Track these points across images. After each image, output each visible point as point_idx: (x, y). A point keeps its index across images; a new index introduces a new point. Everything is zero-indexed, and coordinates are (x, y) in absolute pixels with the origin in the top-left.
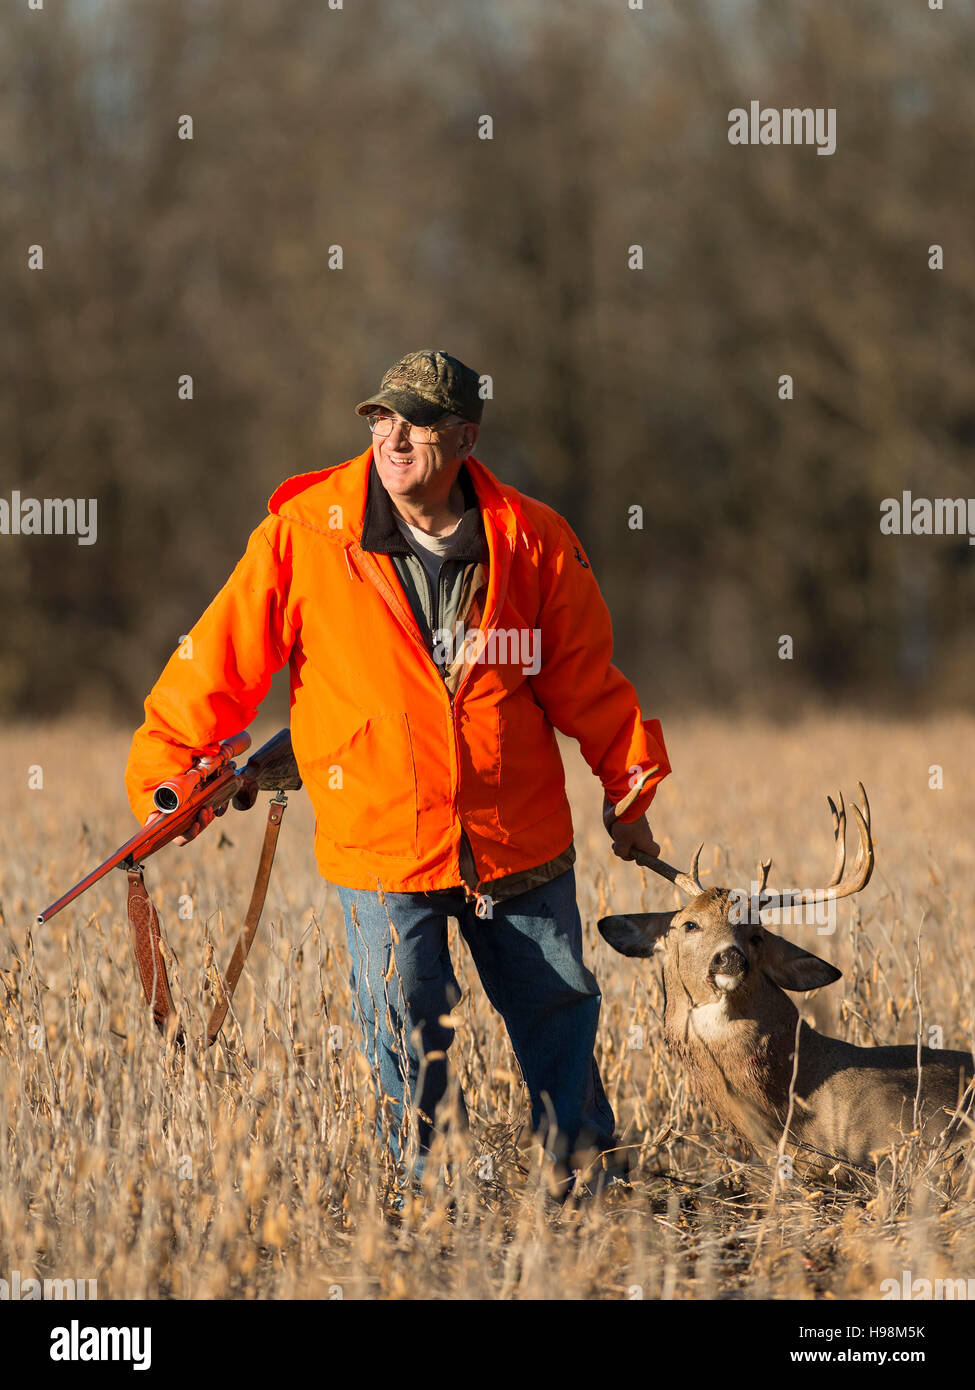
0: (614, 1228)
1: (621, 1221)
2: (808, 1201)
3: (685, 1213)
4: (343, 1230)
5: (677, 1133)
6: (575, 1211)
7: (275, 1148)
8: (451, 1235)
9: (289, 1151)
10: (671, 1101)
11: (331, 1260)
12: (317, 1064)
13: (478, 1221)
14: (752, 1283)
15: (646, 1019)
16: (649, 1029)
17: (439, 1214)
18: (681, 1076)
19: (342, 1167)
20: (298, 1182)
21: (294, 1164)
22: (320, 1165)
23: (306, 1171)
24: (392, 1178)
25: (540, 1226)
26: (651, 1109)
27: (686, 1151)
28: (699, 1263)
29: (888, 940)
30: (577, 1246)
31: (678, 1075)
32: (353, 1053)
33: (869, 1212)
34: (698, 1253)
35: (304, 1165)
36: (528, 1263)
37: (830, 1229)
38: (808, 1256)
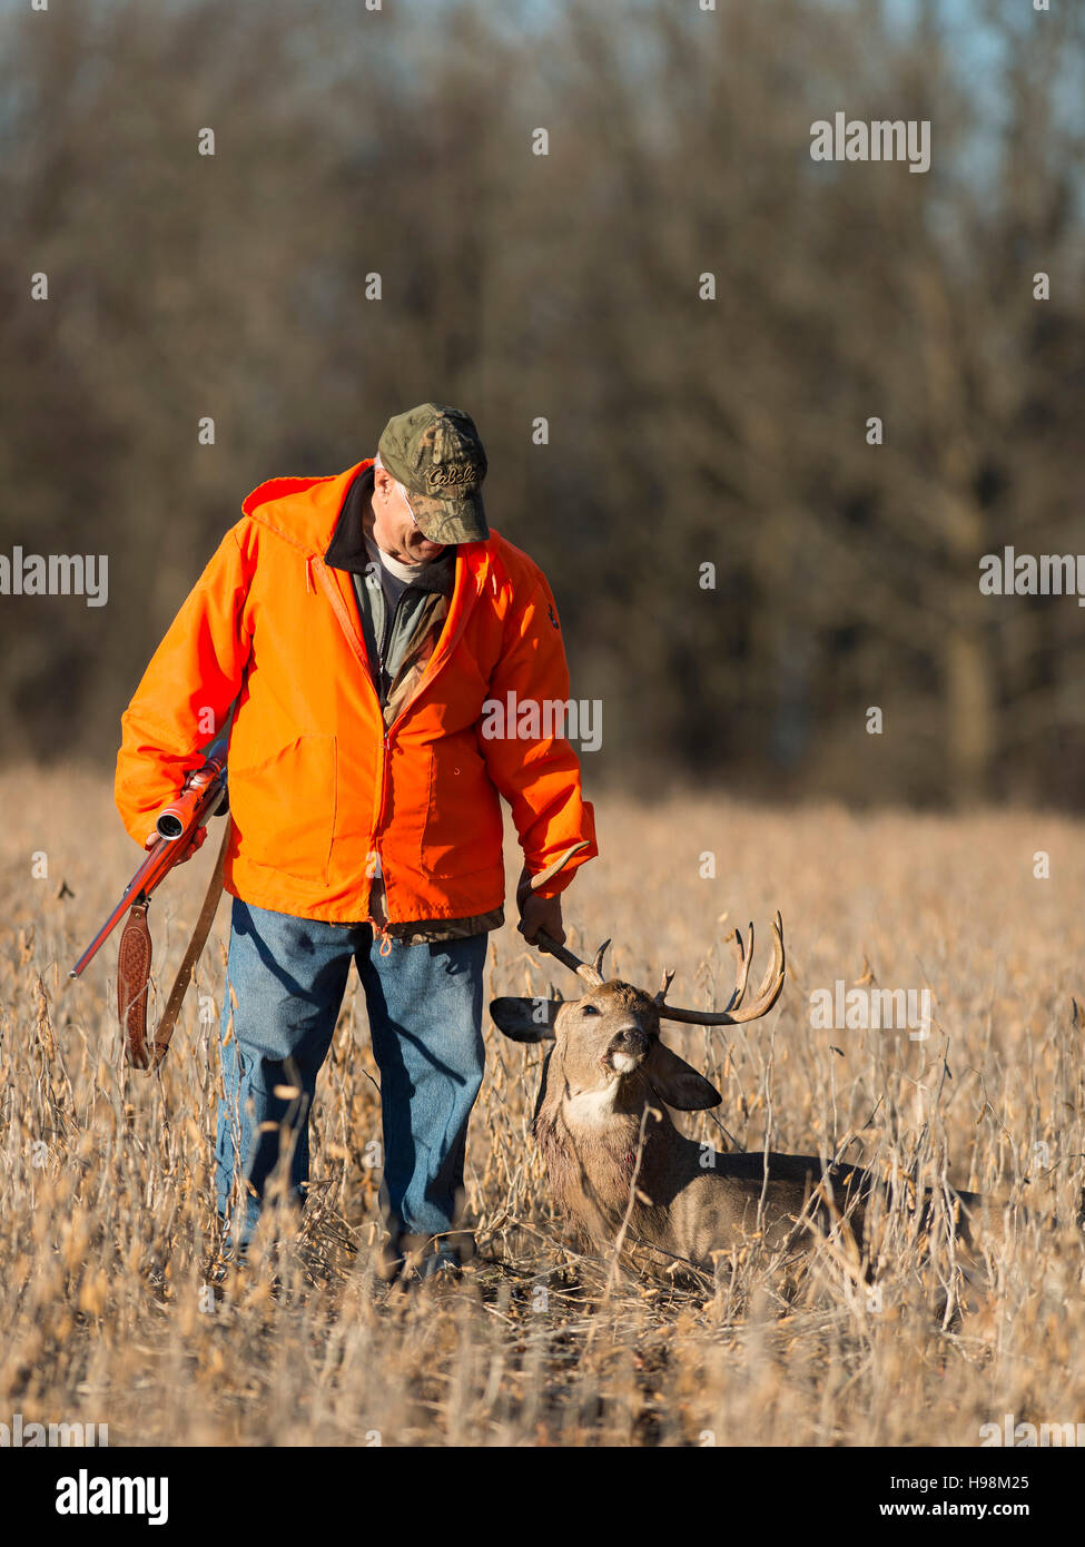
0: (442, 1314)
1: (450, 1308)
2: (644, 1299)
3: (516, 1302)
4: (164, 1300)
5: (513, 1220)
6: (402, 1294)
7: (98, 1212)
8: (273, 1311)
9: (113, 1215)
10: (509, 1186)
11: (149, 1329)
12: (147, 1126)
13: (303, 1299)
14: (580, 1380)
15: (488, 1100)
16: (490, 1111)
17: (259, 1293)
18: (521, 1161)
19: (167, 1234)
20: (120, 1247)
21: (117, 1229)
22: (143, 1232)
23: (129, 1237)
24: (217, 1249)
25: (366, 1309)
26: (488, 1193)
27: (522, 1239)
28: (527, 1356)
29: (743, 1035)
30: (402, 1330)
31: (518, 1160)
32: (185, 1118)
33: (705, 1314)
34: (527, 1345)
35: (127, 1230)
36: (351, 1347)
37: (664, 1329)
38: (640, 1355)
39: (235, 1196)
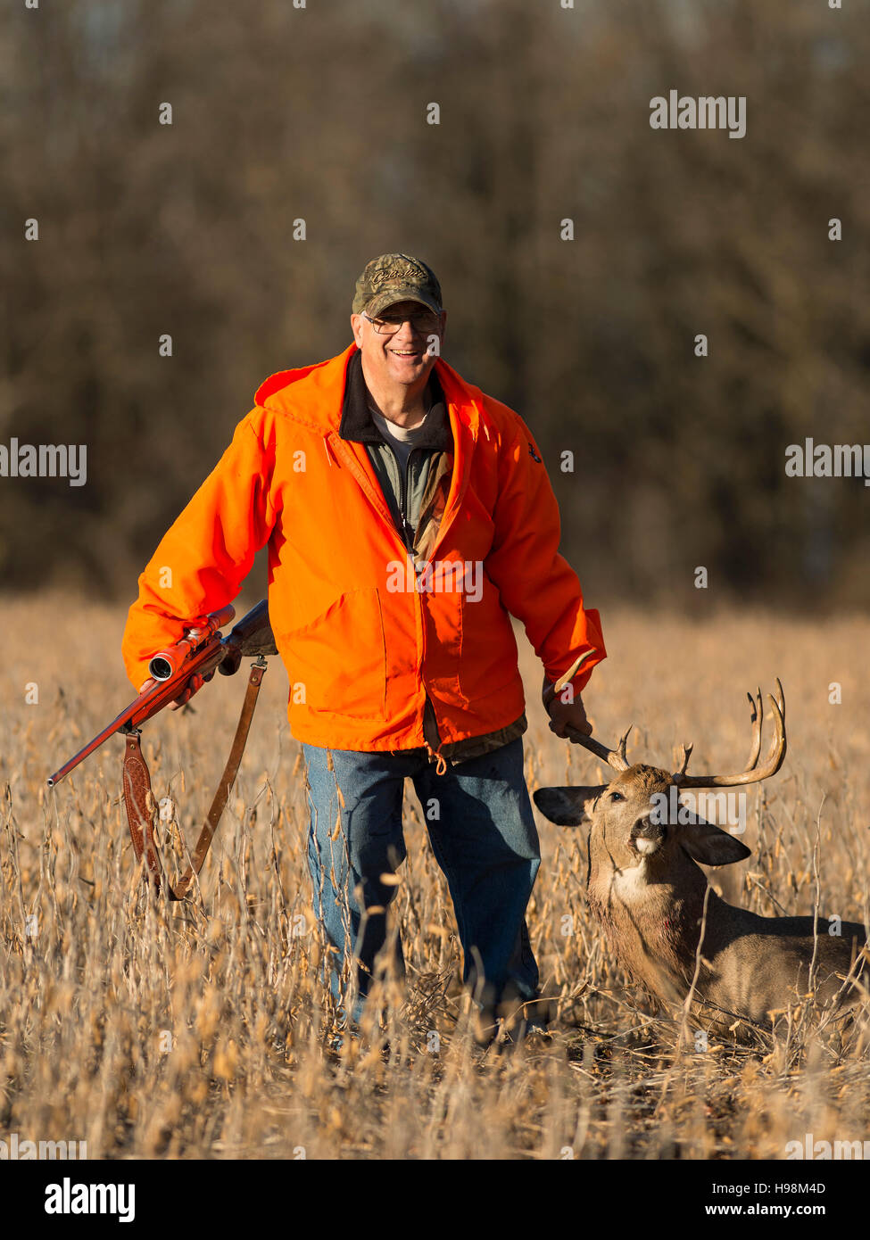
0: (532, 1073)
1: (539, 1067)
2: (710, 1054)
3: (597, 1061)
4: (285, 1066)
5: (592, 988)
6: (497, 1056)
7: (226, 990)
8: (384, 1074)
9: (239, 992)
10: (587, 958)
11: (274, 1093)
12: (266, 914)
13: (408, 1062)
14: (657, 1127)
15: (567, 883)
16: (570, 892)
17: (374, 1054)
18: (598, 936)
19: (287, 1009)
20: (246, 1021)
21: (243, 1005)
22: (266, 1006)
23: (254, 1011)
24: (331, 1020)
25: (465, 1069)
26: (569, 965)
27: (600, 1005)
28: (610, 1107)
29: (790, 818)
30: (499, 1088)
31: (595, 935)
32: (300, 907)
33: (765, 1066)
34: (608, 1098)
35: (253, 1006)
36: (454, 1102)
37: (730, 1080)
38: (709, 1104)
39: (346, 974)
